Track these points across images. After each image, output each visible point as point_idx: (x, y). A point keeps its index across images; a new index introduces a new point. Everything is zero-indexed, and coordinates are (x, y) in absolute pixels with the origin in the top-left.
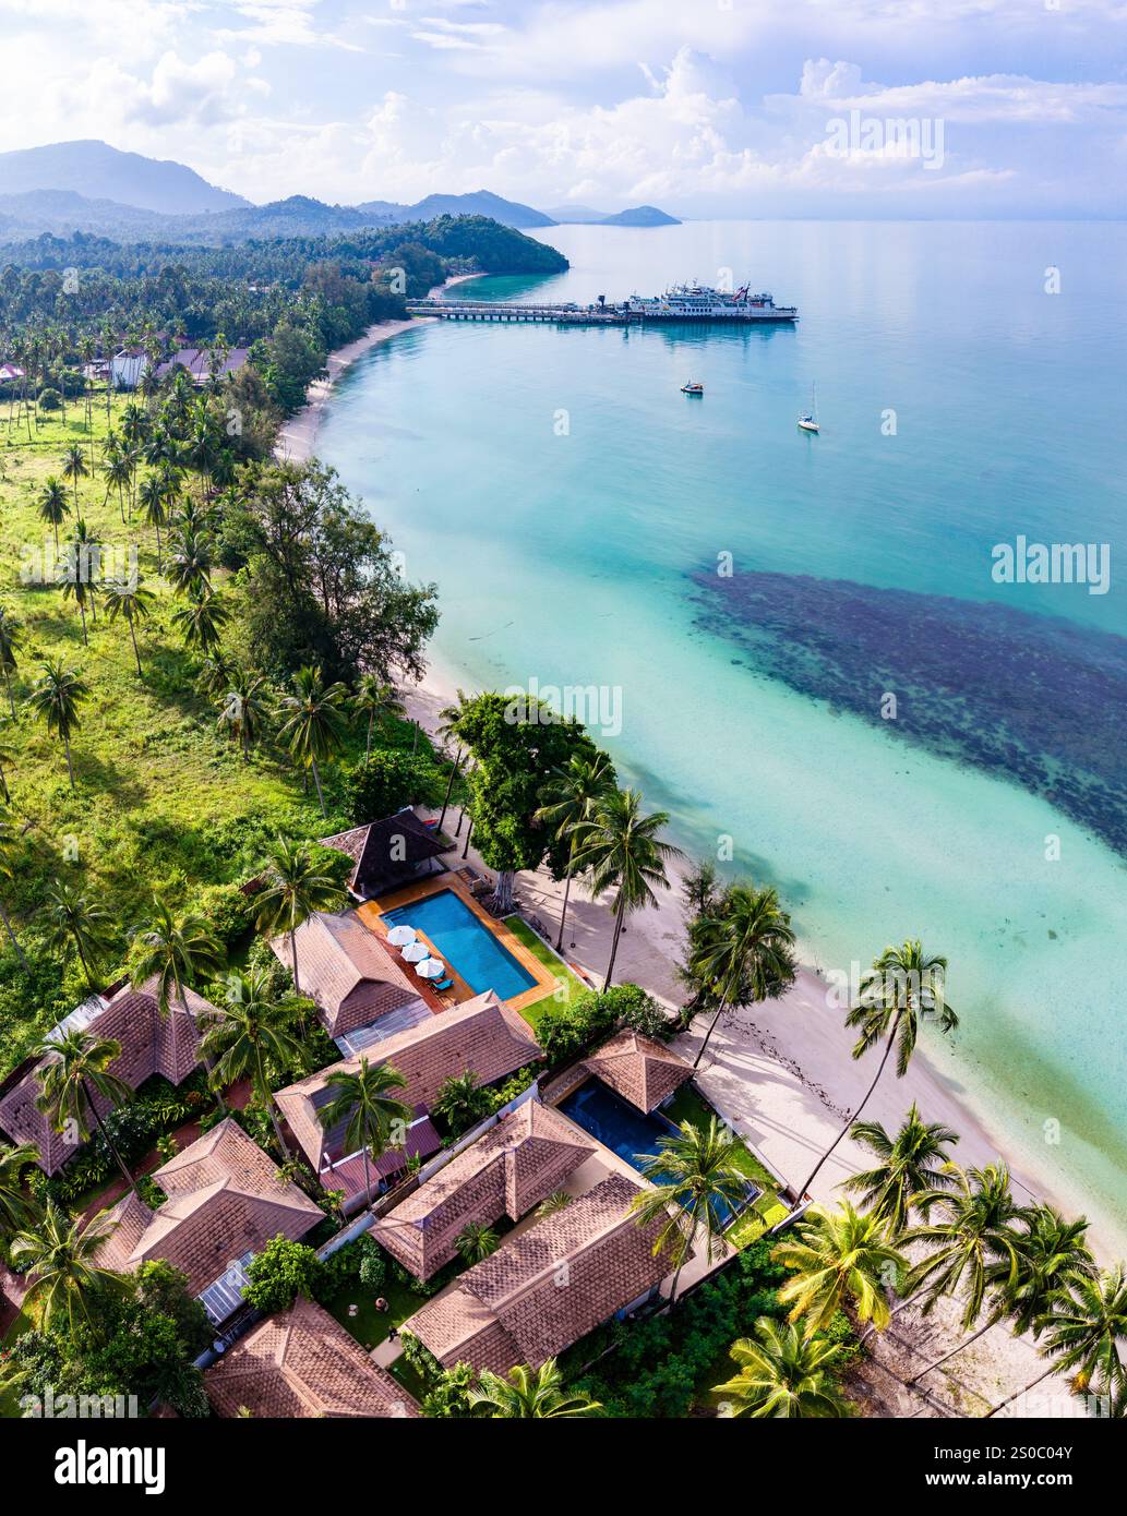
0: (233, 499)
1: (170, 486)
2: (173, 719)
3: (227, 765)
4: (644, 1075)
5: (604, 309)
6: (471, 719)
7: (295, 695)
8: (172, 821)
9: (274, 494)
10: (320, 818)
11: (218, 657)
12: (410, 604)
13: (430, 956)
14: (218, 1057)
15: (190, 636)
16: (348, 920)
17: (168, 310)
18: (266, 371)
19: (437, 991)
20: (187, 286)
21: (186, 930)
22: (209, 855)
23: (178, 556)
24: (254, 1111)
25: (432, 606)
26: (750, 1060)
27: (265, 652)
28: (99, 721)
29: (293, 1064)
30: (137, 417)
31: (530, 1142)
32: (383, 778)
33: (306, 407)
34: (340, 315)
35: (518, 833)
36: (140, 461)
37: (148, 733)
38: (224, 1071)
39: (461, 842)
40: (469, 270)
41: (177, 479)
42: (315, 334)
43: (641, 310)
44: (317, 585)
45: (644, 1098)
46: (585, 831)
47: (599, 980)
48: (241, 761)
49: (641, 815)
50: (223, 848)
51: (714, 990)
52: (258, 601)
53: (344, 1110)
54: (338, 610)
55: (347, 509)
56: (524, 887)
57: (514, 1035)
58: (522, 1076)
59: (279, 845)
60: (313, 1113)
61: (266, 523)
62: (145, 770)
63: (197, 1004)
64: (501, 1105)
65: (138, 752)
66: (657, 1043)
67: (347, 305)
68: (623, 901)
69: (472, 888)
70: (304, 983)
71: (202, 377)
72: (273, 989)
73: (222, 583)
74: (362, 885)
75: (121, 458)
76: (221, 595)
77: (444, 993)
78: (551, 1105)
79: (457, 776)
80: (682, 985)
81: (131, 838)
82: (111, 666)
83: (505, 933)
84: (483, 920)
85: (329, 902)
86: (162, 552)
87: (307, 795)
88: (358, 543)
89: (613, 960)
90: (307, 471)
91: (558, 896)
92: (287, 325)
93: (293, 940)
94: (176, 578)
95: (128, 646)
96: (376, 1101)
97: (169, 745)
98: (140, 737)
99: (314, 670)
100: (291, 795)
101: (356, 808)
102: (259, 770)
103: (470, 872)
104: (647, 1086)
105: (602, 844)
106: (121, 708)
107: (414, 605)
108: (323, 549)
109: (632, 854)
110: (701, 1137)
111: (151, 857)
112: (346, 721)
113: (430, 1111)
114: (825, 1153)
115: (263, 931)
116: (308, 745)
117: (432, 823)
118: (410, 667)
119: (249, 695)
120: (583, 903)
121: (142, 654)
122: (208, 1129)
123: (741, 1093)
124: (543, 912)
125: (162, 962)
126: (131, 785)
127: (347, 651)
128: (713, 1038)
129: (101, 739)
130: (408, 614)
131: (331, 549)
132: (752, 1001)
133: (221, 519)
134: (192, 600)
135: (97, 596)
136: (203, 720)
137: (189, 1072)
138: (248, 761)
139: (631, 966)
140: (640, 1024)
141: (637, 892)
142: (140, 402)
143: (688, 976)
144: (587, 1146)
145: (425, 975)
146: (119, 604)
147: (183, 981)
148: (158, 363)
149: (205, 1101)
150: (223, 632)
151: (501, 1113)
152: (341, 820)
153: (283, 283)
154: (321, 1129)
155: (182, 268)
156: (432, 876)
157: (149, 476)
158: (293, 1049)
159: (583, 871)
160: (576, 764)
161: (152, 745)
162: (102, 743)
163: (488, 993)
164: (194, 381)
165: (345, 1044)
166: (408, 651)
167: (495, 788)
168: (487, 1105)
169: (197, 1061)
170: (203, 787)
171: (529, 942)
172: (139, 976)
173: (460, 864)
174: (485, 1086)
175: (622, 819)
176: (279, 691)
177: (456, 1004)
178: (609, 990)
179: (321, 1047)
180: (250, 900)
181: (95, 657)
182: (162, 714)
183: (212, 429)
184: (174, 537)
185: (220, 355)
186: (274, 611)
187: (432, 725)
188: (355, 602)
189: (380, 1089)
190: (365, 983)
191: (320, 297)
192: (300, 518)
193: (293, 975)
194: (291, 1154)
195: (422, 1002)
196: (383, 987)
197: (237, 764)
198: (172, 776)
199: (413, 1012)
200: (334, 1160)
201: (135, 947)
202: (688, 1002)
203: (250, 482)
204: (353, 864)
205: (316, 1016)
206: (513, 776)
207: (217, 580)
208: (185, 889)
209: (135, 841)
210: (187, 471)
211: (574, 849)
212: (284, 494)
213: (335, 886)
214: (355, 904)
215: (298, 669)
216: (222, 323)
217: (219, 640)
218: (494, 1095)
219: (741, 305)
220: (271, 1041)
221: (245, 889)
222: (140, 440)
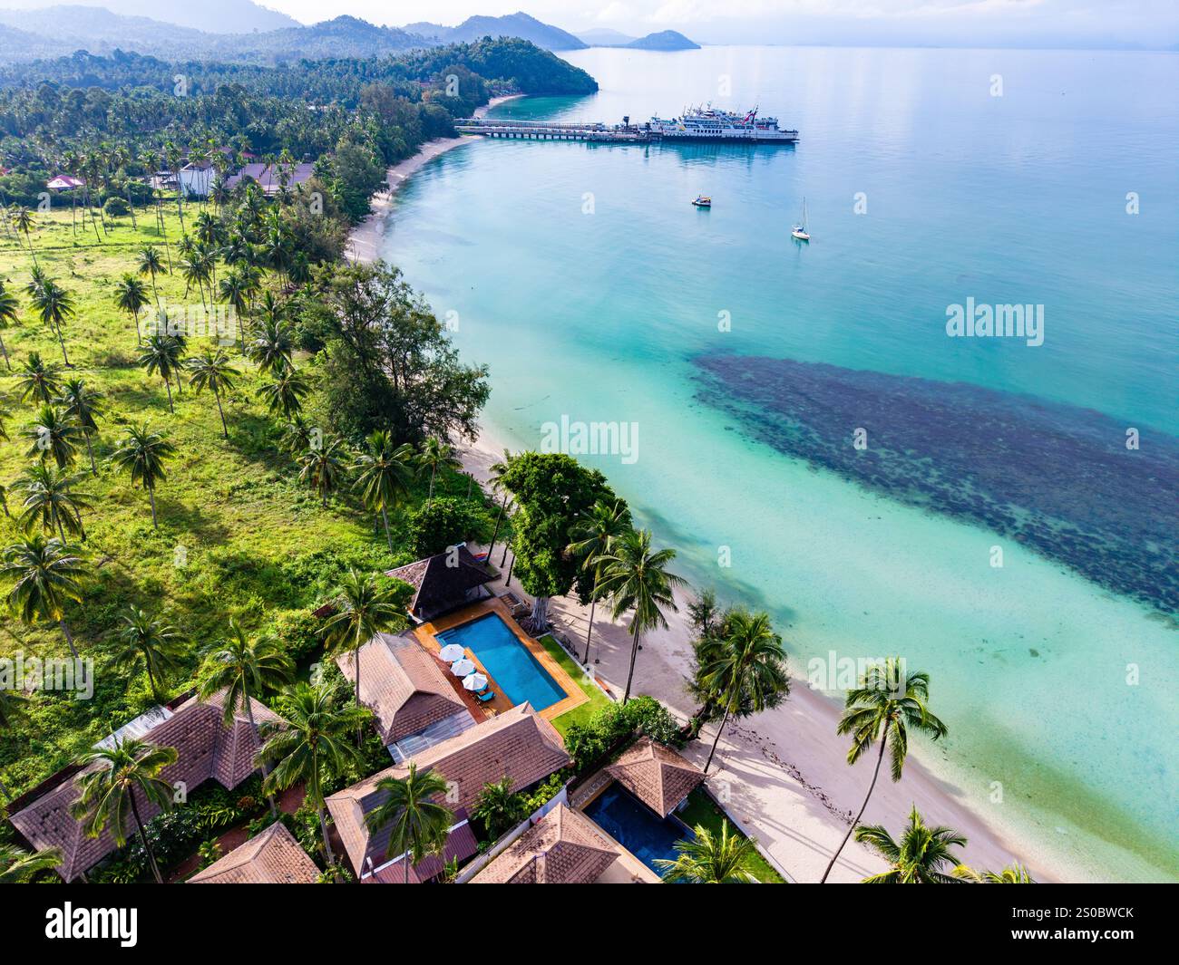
0: (310, 293)
1: (251, 282)
2: (257, 472)
3: (306, 510)
4: (660, 779)
5: (628, 129)
6: (515, 472)
7: (368, 454)
8: (253, 556)
9: (346, 290)
10: (387, 553)
11: (300, 423)
12: (466, 381)
13: (476, 671)
14: (276, 763)
15: (274, 405)
16: (406, 640)
17: (230, 127)
18: (332, 184)
19: (480, 703)
20: (246, 105)
21: (258, 650)
22: (285, 584)
23: (261, 341)
24: (305, 815)
25: (484, 383)
26: (754, 765)
27: (342, 419)
28: (185, 474)
29: (348, 769)
30: (211, 223)
31: (559, 846)
32: (442, 520)
33: (370, 215)
34: (395, 134)
35: (552, 565)
36: (218, 261)
37: (233, 484)
38: (280, 776)
39: (505, 572)
40: (510, 92)
41: (256, 276)
42: (374, 150)
43: (660, 131)
44: (388, 365)
45: (662, 803)
46: (607, 563)
47: (619, 693)
48: (320, 507)
49: (653, 551)
50: (300, 578)
51: (719, 702)
52: (335, 377)
53: (390, 815)
54: (406, 386)
55: (411, 302)
56: (556, 610)
57: (546, 743)
58: (552, 782)
59: (350, 576)
60: (361, 816)
61: (341, 314)
62: (229, 515)
63: (262, 713)
64: (534, 809)
65: (223, 499)
66: (671, 750)
67: (402, 125)
68: (639, 623)
69: (513, 611)
70: (364, 695)
71: (273, 189)
72: (335, 700)
73: (302, 363)
74: (421, 609)
75: (198, 259)
76: (302, 373)
77: (486, 704)
78: (577, 810)
79: (503, 518)
80: (691, 697)
81: (213, 570)
82: (198, 430)
83: (539, 650)
84: (522, 640)
85: (391, 624)
86: (245, 337)
87: (377, 534)
88: (421, 331)
89: (631, 674)
90: (375, 271)
91: (585, 618)
92: (348, 142)
93: (357, 657)
94: (260, 359)
95: (215, 413)
96: (421, 806)
97: (253, 493)
98: (226, 487)
99: (385, 434)
100: (362, 534)
101: (419, 545)
102: (335, 514)
103: (512, 597)
104: (664, 791)
105: (621, 574)
106: (208, 463)
107: (469, 382)
108: (391, 336)
109: (646, 583)
110: (714, 841)
111: (231, 586)
112: (412, 475)
113: (470, 815)
114: (833, 856)
115: (330, 650)
116: (380, 493)
117: (482, 557)
118: (466, 431)
119: (328, 453)
120: (606, 623)
121: (227, 420)
122: (256, 833)
123: (748, 796)
124: (572, 631)
125: (232, 677)
126: (215, 526)
127: (414, 418)
128: (720, 745)
129: (187, 489)
130: (464, 389)
131: (398, 335)
132: (752, 711)
133: (299, 310)
134: (275, 377)
135: (182, 373)
136: (286, 473)
137: (244, 777)
138: (326, 507)
139: (647, 680)
140: (656, 733)
141: (650, 615)
142: (212, 210)
143: (696, 689)
144: (610, 851)
145: (471, 688)
146: (205, 379)
147: (249, 693)
148: (227, 176)
149: (258, 805)
150: (305, 402)
151: (534, 817)
152: (405, 555)
153: (340, 103)
154: (367, 833)
155: (239, 87)
156: (480, 601)
157: (227, 273)
158: (349, 756)
159: (605, 597)
160: (598, 508)
161: (236, 493)
162: (186, 492)
163: (524, 704)
164: (265, 192)
165: (398, 751)
166: (465, 418)
167: (533, 527)
168: (521, 809)
169: (254, 767)
170: (286, 528)
171: (560, 658)
172: (206, 690)
173: (504, 590)
174: (519, 791)
175: (636, 553)
176: (354, 450)
177: (496, 715)
178: (628, 701)
179: (375, 754)
180: (321, 622)
181: (181, 422)
182: (247, 468)
183: (286, 234)
184: (256, 325)
185: (288, 169)
186: (350, 385)
187: (484, 477)
188: (420, 379)
189: (425, 793)
190: (418, 695)
191: (376, 116)
192: (371, 310)
193: (355, 688)
194: (335, 858)
195: (467, 712)
196: (434, 698)
197: (317, 509)
198: (255, 519)
199: (459, 721)
200: (376, 864)
201: (207, 663)
202: (697, 713)
203: (324, 279)
204: (414, 591)
205: (373, 724)
206: (549, 518)
207: (298, 361)
208: (261, 614)
209: (216, 573)
210: (265, 269)
211: (597, 578)
212: (355, 289)
213: (397, 611)
214: (413, 625)
215: (372, 433)
216: (285, 139)
217: (300, 408)
218: (528, 799)
219: (748, 128)
220: (329, 749)
221: (316, 613)
222: (216, 243)
